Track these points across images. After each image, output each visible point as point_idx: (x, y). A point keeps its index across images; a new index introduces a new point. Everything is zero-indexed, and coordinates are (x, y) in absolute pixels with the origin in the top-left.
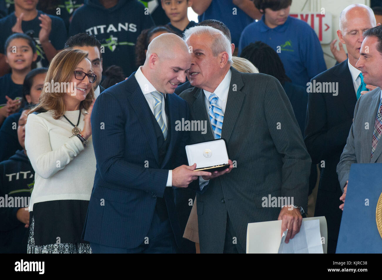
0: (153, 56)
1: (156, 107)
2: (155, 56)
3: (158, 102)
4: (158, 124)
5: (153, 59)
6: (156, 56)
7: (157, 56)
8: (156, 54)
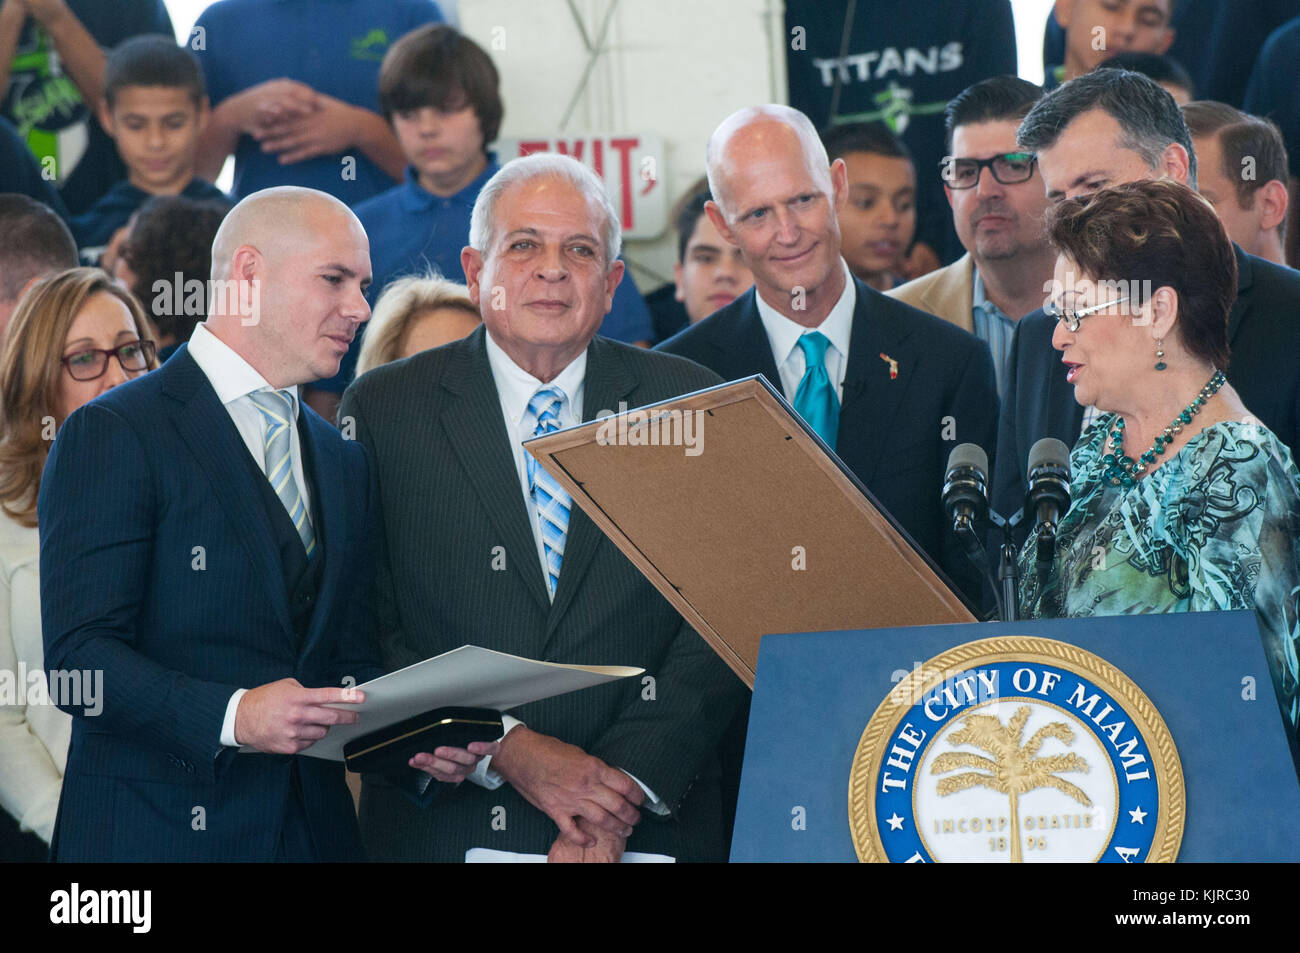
0: (246, 255)
1: (274, 442)
2: (253, 256)
3: (278, 426)
4: (279, 500)
5: (245, 267)
6: (253, 252)
7: (259, 252)
8: (253, 247)
